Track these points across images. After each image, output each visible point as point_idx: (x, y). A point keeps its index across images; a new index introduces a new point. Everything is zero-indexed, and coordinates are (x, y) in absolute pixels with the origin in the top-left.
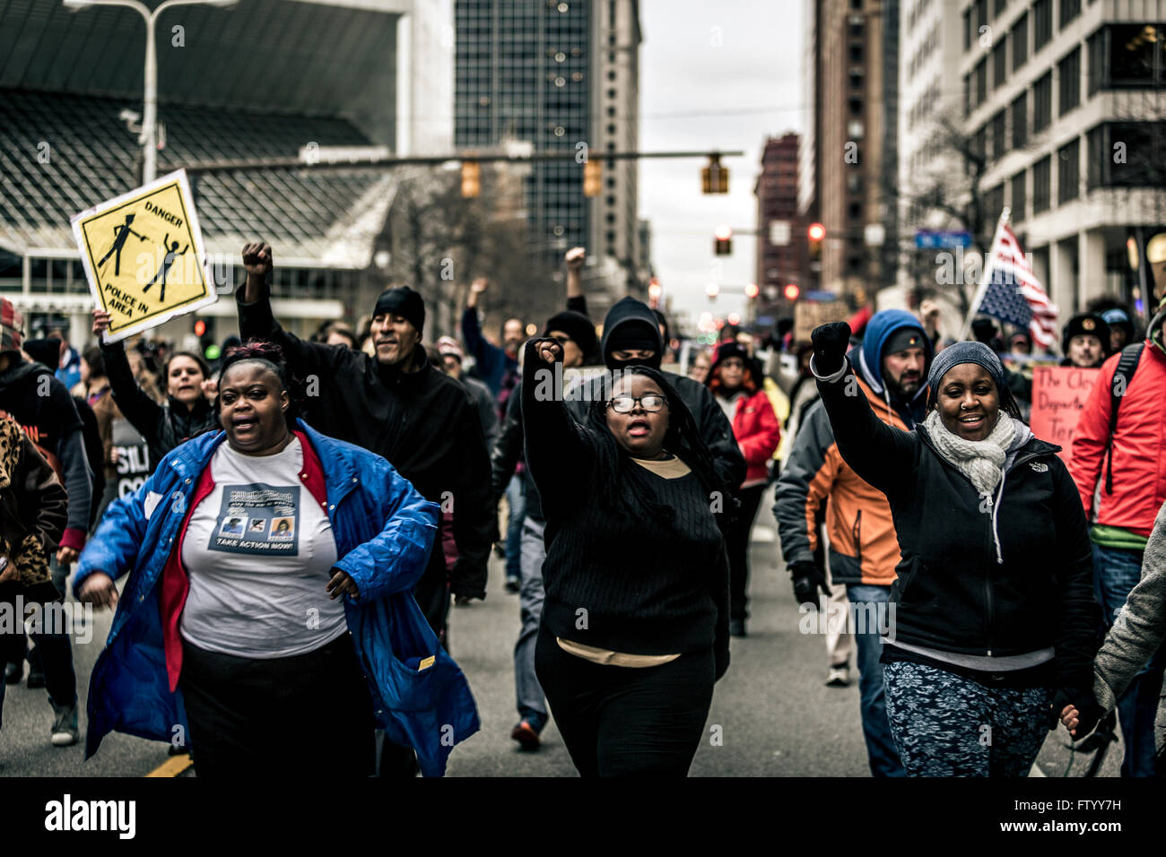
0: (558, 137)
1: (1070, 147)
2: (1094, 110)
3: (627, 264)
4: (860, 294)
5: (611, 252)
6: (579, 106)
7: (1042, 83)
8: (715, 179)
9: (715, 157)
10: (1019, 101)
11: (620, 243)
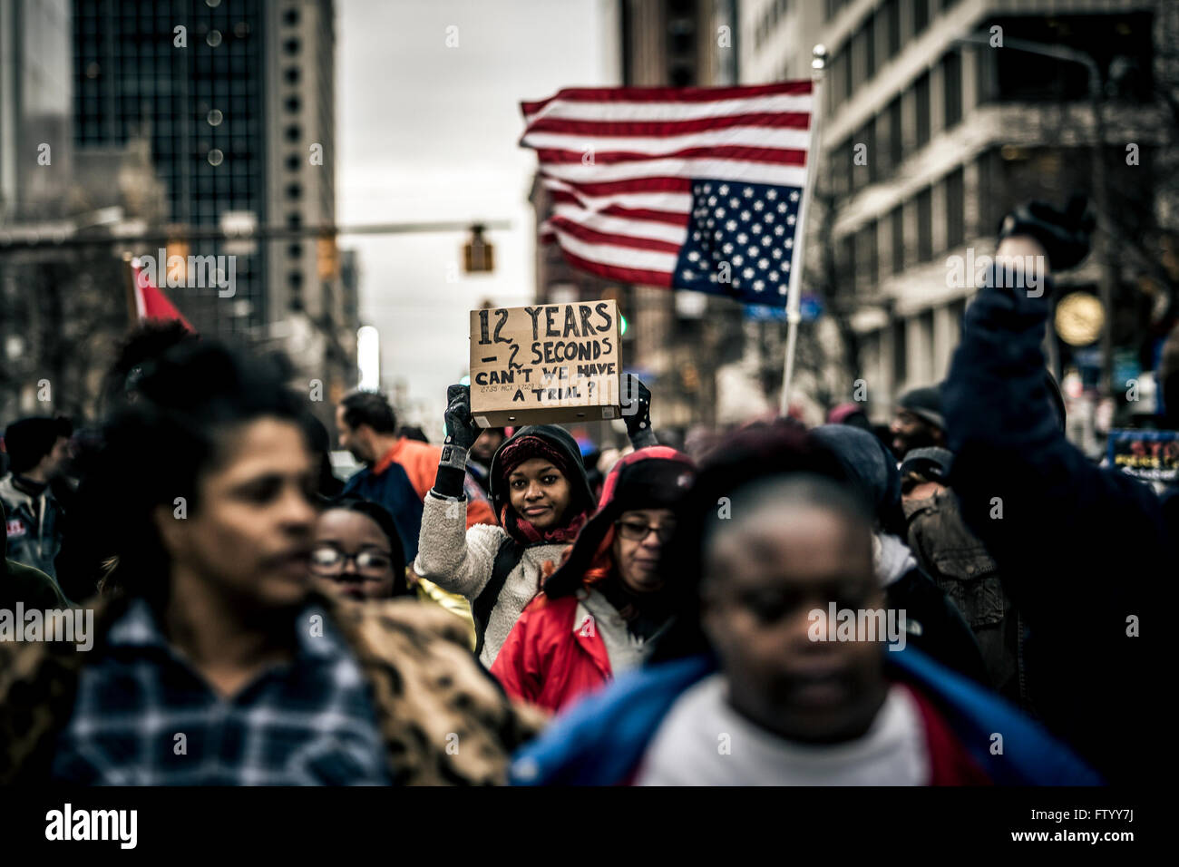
0: (213, 128)
1: (953, 178)
2: (980, 127)
3: (324, 324)
4: (691, 377)
5: (297, 306)
6: (246, 76)
7: (921, 82)
8: (479, 256)
9: (478, 230)
10: (894, 104)
11: (312, 291)
